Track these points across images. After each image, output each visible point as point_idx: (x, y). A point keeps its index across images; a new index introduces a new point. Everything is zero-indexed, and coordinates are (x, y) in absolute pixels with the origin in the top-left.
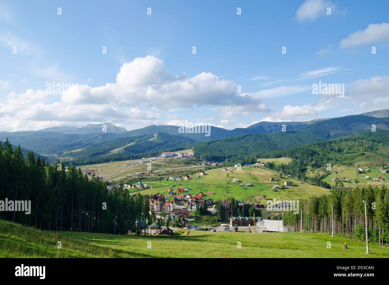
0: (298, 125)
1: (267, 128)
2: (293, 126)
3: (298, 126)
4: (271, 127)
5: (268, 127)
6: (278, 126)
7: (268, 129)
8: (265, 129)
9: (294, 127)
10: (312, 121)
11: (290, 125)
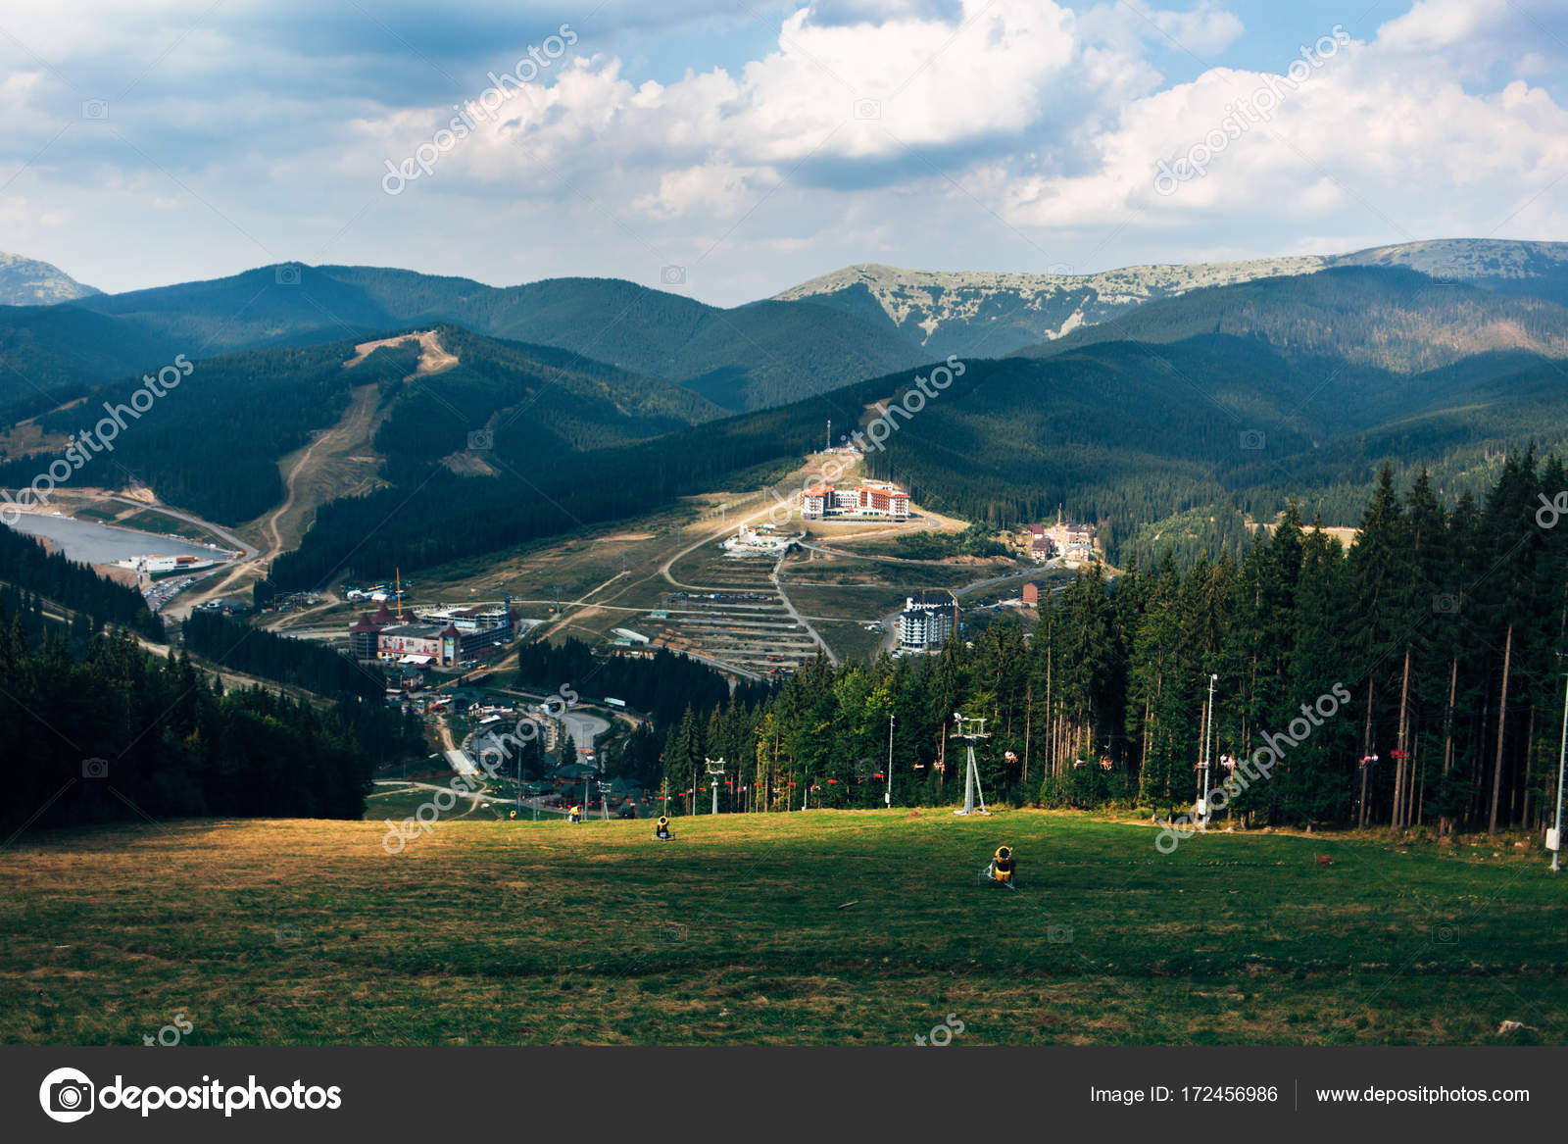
0: (1047, 292)
1: (893, 300)
2: (1023, 295)
3: (1048, 296)
4: (911, 297)
5: (894, 294)
6: (947, 291)
7: (896, 307)
8: (883, 303)
9: (1027, 301)
10: (1117, 277)
11: (1009, 289)
